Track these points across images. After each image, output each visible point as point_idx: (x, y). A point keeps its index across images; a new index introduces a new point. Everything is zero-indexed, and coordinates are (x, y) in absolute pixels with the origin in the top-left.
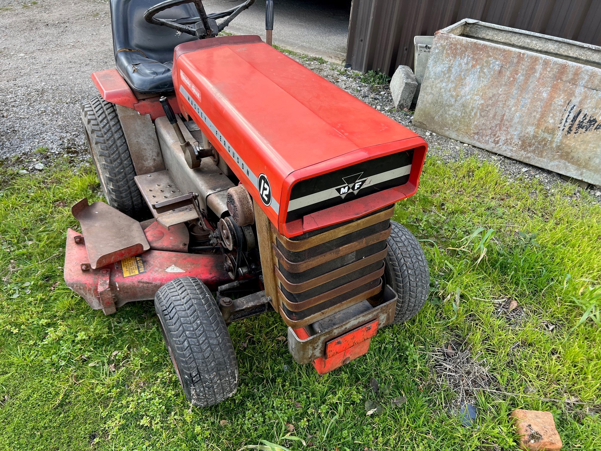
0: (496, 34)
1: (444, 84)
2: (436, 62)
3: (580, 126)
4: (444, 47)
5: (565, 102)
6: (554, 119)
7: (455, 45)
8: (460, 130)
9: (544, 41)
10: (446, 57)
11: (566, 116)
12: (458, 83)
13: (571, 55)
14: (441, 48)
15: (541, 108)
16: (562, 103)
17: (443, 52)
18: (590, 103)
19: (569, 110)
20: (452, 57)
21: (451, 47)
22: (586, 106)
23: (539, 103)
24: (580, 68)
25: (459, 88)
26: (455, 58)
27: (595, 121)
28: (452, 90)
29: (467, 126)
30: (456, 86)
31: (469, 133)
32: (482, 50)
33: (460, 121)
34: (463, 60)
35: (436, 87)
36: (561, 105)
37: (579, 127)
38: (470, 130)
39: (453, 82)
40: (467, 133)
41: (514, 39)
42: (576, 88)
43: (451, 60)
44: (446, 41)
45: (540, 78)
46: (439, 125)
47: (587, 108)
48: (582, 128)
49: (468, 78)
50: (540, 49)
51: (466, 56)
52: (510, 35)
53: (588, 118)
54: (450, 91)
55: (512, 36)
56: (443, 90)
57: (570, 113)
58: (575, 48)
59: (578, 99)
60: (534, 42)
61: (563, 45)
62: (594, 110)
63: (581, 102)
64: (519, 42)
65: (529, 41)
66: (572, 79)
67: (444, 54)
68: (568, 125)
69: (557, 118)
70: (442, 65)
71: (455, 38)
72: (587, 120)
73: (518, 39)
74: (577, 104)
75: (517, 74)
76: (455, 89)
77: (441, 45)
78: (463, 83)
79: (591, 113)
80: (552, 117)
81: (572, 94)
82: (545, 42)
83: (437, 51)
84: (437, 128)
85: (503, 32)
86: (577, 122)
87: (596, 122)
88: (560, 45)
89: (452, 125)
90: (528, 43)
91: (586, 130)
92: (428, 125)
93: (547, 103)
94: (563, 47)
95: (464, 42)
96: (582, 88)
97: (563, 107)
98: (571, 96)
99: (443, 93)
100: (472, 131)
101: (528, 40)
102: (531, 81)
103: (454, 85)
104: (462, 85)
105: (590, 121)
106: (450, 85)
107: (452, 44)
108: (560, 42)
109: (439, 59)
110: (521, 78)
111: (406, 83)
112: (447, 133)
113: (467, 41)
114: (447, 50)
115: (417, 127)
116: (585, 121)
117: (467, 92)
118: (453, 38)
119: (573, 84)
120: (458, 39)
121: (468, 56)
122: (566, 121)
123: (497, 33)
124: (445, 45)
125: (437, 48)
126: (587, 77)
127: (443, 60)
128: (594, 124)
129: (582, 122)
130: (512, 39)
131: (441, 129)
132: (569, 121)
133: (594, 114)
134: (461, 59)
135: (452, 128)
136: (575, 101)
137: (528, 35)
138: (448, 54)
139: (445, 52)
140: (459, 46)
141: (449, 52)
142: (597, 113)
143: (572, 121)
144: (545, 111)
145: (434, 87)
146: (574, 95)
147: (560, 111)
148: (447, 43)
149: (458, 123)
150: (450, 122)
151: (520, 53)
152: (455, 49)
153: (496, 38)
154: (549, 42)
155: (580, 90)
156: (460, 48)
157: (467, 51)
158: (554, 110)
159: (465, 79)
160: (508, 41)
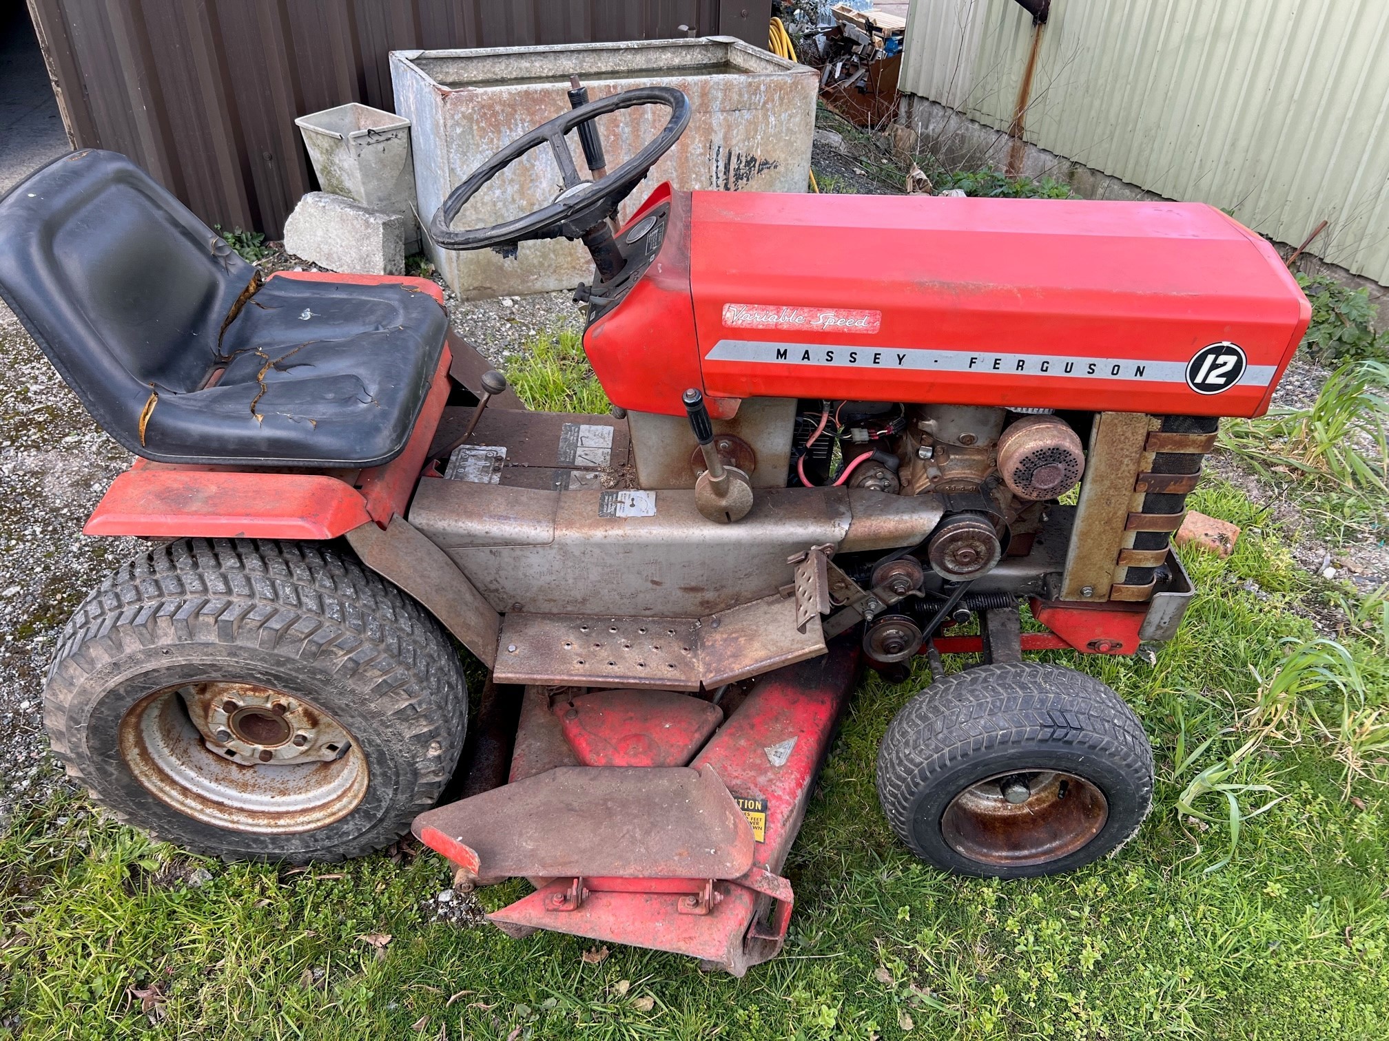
0: (462, 68)
1: (498, 192)
2: (464, 154)
3: (738, 177)
4: (469, 118)
5: (705, 146)
6: (701, 182)
7: (491, 107)
8: (560, 267)
9: (552, 57)
10: (481, 137)
11: (715, 169)
12: (522, 179)
13: (604, 69)
14: (464, 122)
15: (676, 171)
16: (702, 151)
17: (471, 128)
18: (737, 134)
19: (715, 156)
20: (493, 132)
21: (485, 114)
22: (734, 142)
23: (669, 163)
24: (706, 82)
25: (529, 188)
26: (499, 132)
27: (753, 159)
28: (517, 197)
29: (571, 255)
30: (522, 187)
31: (578, 267)
32: (541, 101)
33: (554, 251)
34: (516, 131)
35: (483, 203)
36: (701, 154)
37: (737, 180)
38: (578, 259)
39: (512, 181)
40: (575, 268)
41: (501, 69)
42: (711, 117)
43: (492, 139)
44: (471, 105)
45: (654, 121)
46: (518, 276)
47: (736, 145)
48: (742, 179)
49: (537, 163)
50: (550, 74)
51: (519, 122)
52: (489, 62)
53: (744, 160)
54: (514, 201)
55: (494, 63)
56: (500, 205)
57: (717, 161)
58: (605, 54)
59: (721, 135)
60: (537, 64)
61: (586, 54)
62: (746, 143)
63: (726, 138)
64: (511, 73)
65: (528, 65)
66: (701, 105)
67: (475, 132)
68: (721, 182)
69: (703, 178)
70: (479, 156)
71: (486, 93)
72: (743, 164)
73: (507, 66)
74: (721, 143)
75: (618, 126)
76: (522, 192)
77: (464, 117)
78: (534, 177)
79: (745, 149)
80: (696, 179)
81: (709, 130)
82: (555, 59)
83: (459, 130)
84: (515, 283)
85: (475, 61)
86: (732, 173)
87: (756, 161)
88: (581, 56)
89: (541, 264)
90: (527, 68)
91: (748, 180)
92: (495, 287)
93: (680, 159)
94: (587, 59)
95: (505, 96)
96: (719, 114)
97: (705, 156)
98: (710, 134)
99: (504, 211)
100: (582, 260)
101: (525, 64)
102: (643, 130)
103: (517, 187)
104: (532, 180)
105: (748, 163)
106: (510, 190)
107: (483, 107)
108: (579, 51)
109: (468, 146)
110: (626, 130)
111: (384, 224)
112: (538, 286)
113: (510, 93)
114: (478, 122)
115: (473, 299)
116: (741, 166)
117: (547, 190)
118: (482, 94)
119: (706, 112)
120: (493, 93)
121: (523, 121)
122: (718, 178)
123: (463, 65)
124: (470, 114)
125: (457, 124)
126: (720, 95)
127: (478, 146)
128: (754, 166)
129: (739, 168)
130: (497, 70)
131: (523, 282)
132: (721, 175)
133: (748, 149)
134: (511, 130)
135: (545, 271)
136: (717, 139)
137: (521, 55)
138: (483, 129)
139: (475, 127)
140: (498, 108)
141: (483, 124)
142: (753, 147)
143: (725, 173)
144: (683, 173)
145: (479, 205)
146: (713, 130)
147: (704, 164)
148: (473, 108)
149: (552, 256)
150: (535, 261)
151: (609, 86)
152: (492, 115)
153: (465, 76)
154: (561, 56)
155: (717, 119)
156: (503, 111)
157: (516, 111)
158: (694, 166)
159: (533, 166)
160: (489, 76)
